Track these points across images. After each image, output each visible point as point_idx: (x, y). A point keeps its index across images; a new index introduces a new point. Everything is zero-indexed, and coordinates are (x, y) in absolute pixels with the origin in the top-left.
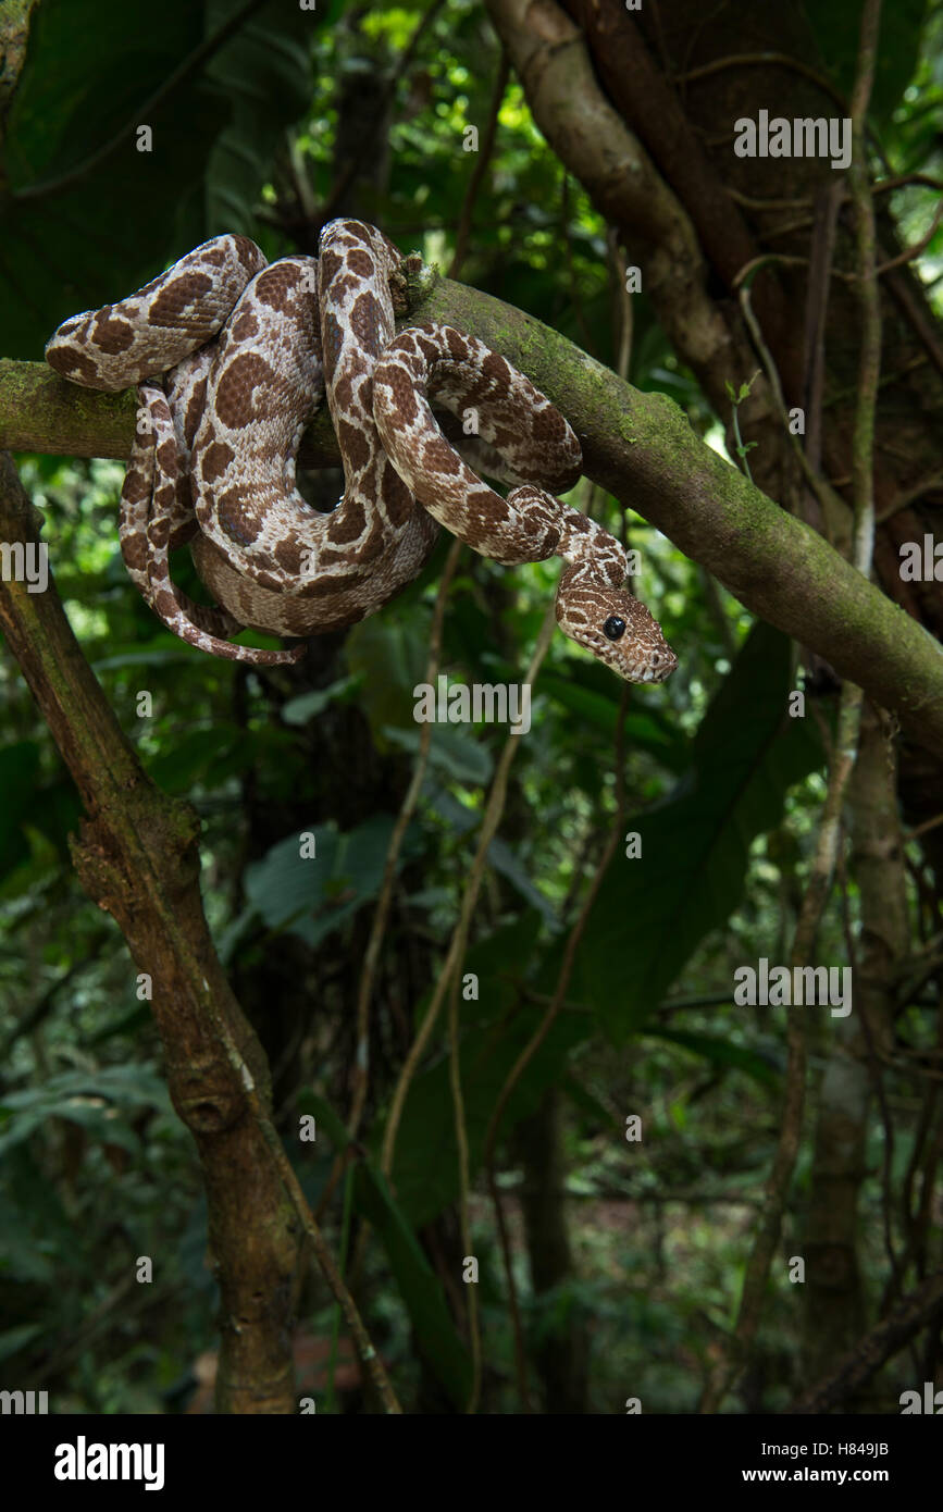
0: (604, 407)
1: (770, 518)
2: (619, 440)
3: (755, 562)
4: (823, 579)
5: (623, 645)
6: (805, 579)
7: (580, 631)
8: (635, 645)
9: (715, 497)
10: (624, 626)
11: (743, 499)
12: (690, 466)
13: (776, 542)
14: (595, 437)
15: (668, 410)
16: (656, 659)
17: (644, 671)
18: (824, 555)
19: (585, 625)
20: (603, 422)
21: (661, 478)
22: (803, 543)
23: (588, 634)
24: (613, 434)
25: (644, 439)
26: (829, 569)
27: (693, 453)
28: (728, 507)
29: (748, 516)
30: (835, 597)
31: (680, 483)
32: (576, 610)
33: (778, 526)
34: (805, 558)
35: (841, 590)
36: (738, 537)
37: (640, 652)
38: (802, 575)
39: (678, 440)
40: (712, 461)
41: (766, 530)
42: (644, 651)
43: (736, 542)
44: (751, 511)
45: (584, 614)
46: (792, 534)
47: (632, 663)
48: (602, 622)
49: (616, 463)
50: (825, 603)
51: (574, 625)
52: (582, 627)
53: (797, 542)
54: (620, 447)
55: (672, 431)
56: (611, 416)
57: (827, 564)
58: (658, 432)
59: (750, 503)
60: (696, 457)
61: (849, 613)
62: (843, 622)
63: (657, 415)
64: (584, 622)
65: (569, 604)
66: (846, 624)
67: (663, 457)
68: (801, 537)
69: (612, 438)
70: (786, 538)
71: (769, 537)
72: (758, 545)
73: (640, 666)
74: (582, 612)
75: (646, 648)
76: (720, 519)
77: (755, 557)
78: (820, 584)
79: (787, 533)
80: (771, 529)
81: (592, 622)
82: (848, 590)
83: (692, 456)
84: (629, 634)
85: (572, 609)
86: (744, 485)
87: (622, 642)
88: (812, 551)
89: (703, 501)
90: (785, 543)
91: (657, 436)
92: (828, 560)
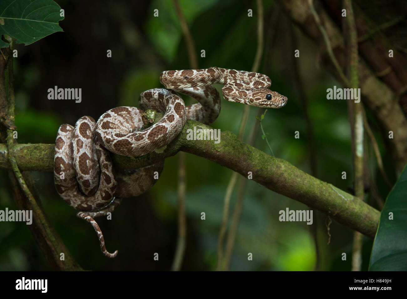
0: (209, 142)
1: (268, 164)
2: (215, 151)
3: (266, 178)
4: (291, 179)
5: (273, 100)
6: (284, 180)
7: (260, 102)
8: (276, 99)
9: (249, 161)
10: (271, 96)
11: (258, 160)
12: (239, 154)
13: (271, 171)
14: (208, 151)
15: (230, 138)
16: (283, 100)
17: (281, 103)
18: (290, 172)
19: (261, 100)
20: (209, 146)
21: (230, 159)
22: (282, 169)
23: (263, 101)
24: (213, 150)
25: (223, 149)
26: (292, 176)
27: (239, 150)
28: (253, 163)
29: (260, 165)
30: (296, 184)
31: (237, 159)
32: (257, 97)
33: (272, 166)
34: (283, 174)
35: (297, 182)
36: (258, 171)
37: (278, 100)
38: (282, 179)
39: (234, 147)
40: (246, 151)
41: (267, 168)
42: (279, 99)
43: (258, 173)
44: (261, 163)
45: (260, 97)
46: (277, 167)
47: (278, 103)
48: (265, 97)
49: (215, 157)
50: (292, 186)
51: (258, 101)
52: (260, 101)
53: (279, 169)
54: (215, 153)
55: (232, 145)
56: (212, 145)
57: (291, 174)
58: (227, 146)
59: (261, 161)
60: (240, 151)
61: (302, 188)
62: (300, 191)
63: (226, 141)
64: (260, 99)
65: (254, 97)
66: (302, 192)
67: (230, 153)
68: (281, 167)
69: (212, 150)
70: (275, 169)
71: (269, 170)
72: (266, 173)
73: (280, 103)
74: (259, 97)
75: (279, 98)
76: (251, 167)
77: (266, 176)
78: (290, 181)
79: (275, 167)
80: (269, 167)
81: (263, 98)
82: (300, 181)
83: (239, 151)
84: (273, 97)
85: (255, 98)
86: (258, 156)
87: (272, 99)
88: (285, 171)
89: (245, 163)
90: (275, 170)
91: (227, 147)
92: (292, 173)
